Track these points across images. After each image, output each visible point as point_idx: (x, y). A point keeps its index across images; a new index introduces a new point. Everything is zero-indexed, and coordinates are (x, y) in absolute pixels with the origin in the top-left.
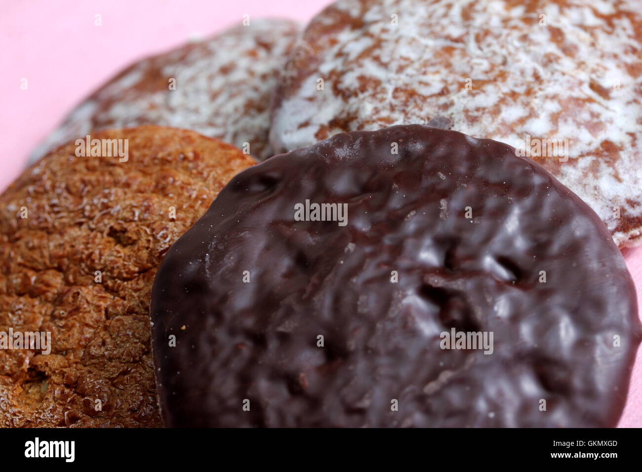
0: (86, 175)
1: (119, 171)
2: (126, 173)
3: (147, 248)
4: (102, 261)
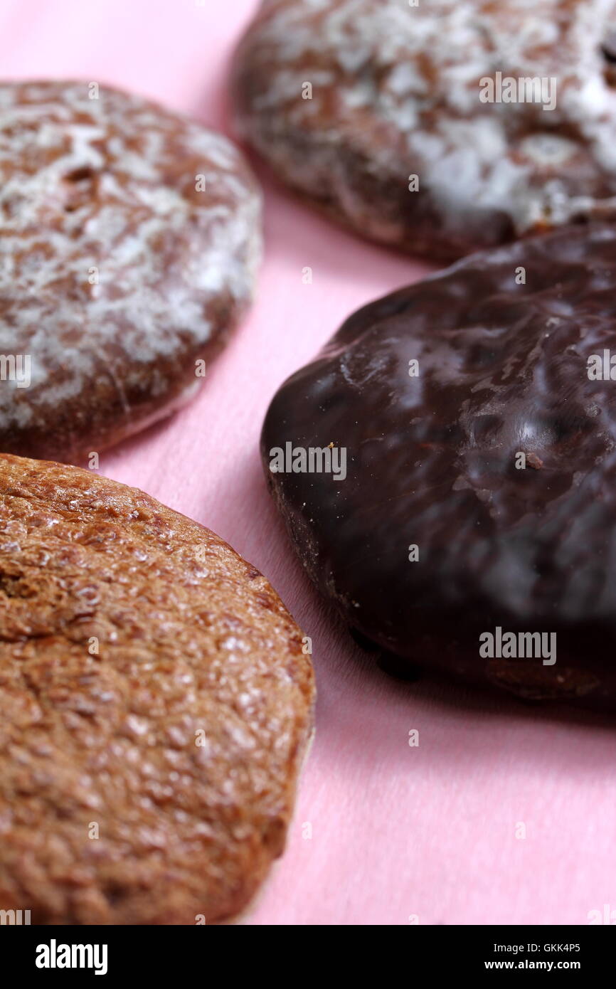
3: (55, 606)
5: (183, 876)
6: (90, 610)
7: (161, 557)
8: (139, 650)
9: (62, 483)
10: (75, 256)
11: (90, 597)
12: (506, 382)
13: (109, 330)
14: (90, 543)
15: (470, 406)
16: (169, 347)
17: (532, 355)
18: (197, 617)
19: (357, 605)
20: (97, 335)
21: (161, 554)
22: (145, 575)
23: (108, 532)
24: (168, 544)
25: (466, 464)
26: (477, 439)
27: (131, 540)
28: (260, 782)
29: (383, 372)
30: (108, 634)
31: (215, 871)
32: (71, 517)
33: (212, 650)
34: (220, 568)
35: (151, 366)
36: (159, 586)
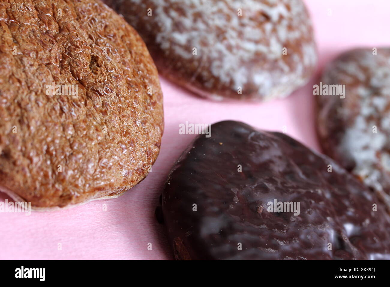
0: (119, 36)
1: (129, 57)
2: (129, 61)
3: (96, 82)
4: (77, 55)
5: (28, 175)
6: (102, 94)
7: (140, 110)
8: (99, 117)
9: (145, 66)
10: (233, 29)
11: (107, 91)
12: (283, 186)
13: (215, 55)
14: (129, 84)
15: (267, 180)
16: (225, 79)
17: (300, 190)
18: (125, 131)
19: (169, 184)
20: (210, 52)
21: (141, 109)
22: (129, 106)
23: (137, 87)
24: (147, 110)
25: (244, 189)
26: (256, 188)
27: (139, 97)
28: (80, 182)
29: (260, 146)
30: (97, 104)
31: (38, 185)
32: (135, 74)
33: (116, 141)
34: (150, 132)
35: (213, 77)
36: (127, 112)
